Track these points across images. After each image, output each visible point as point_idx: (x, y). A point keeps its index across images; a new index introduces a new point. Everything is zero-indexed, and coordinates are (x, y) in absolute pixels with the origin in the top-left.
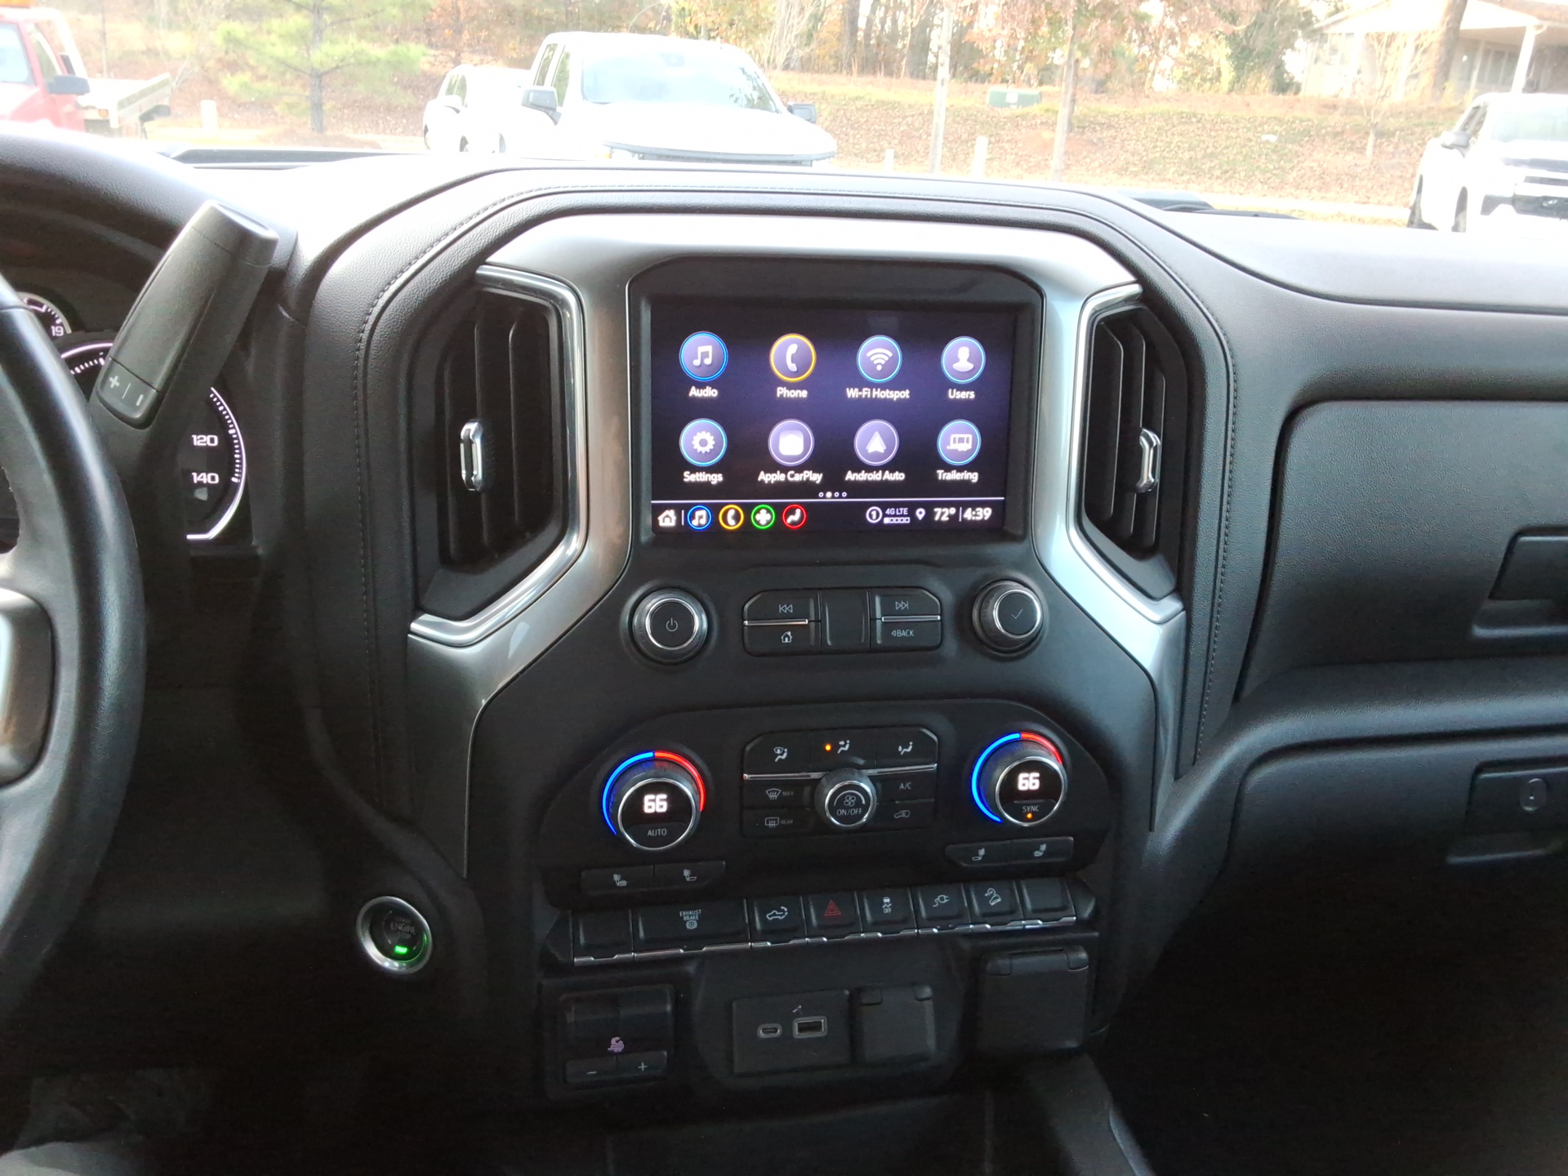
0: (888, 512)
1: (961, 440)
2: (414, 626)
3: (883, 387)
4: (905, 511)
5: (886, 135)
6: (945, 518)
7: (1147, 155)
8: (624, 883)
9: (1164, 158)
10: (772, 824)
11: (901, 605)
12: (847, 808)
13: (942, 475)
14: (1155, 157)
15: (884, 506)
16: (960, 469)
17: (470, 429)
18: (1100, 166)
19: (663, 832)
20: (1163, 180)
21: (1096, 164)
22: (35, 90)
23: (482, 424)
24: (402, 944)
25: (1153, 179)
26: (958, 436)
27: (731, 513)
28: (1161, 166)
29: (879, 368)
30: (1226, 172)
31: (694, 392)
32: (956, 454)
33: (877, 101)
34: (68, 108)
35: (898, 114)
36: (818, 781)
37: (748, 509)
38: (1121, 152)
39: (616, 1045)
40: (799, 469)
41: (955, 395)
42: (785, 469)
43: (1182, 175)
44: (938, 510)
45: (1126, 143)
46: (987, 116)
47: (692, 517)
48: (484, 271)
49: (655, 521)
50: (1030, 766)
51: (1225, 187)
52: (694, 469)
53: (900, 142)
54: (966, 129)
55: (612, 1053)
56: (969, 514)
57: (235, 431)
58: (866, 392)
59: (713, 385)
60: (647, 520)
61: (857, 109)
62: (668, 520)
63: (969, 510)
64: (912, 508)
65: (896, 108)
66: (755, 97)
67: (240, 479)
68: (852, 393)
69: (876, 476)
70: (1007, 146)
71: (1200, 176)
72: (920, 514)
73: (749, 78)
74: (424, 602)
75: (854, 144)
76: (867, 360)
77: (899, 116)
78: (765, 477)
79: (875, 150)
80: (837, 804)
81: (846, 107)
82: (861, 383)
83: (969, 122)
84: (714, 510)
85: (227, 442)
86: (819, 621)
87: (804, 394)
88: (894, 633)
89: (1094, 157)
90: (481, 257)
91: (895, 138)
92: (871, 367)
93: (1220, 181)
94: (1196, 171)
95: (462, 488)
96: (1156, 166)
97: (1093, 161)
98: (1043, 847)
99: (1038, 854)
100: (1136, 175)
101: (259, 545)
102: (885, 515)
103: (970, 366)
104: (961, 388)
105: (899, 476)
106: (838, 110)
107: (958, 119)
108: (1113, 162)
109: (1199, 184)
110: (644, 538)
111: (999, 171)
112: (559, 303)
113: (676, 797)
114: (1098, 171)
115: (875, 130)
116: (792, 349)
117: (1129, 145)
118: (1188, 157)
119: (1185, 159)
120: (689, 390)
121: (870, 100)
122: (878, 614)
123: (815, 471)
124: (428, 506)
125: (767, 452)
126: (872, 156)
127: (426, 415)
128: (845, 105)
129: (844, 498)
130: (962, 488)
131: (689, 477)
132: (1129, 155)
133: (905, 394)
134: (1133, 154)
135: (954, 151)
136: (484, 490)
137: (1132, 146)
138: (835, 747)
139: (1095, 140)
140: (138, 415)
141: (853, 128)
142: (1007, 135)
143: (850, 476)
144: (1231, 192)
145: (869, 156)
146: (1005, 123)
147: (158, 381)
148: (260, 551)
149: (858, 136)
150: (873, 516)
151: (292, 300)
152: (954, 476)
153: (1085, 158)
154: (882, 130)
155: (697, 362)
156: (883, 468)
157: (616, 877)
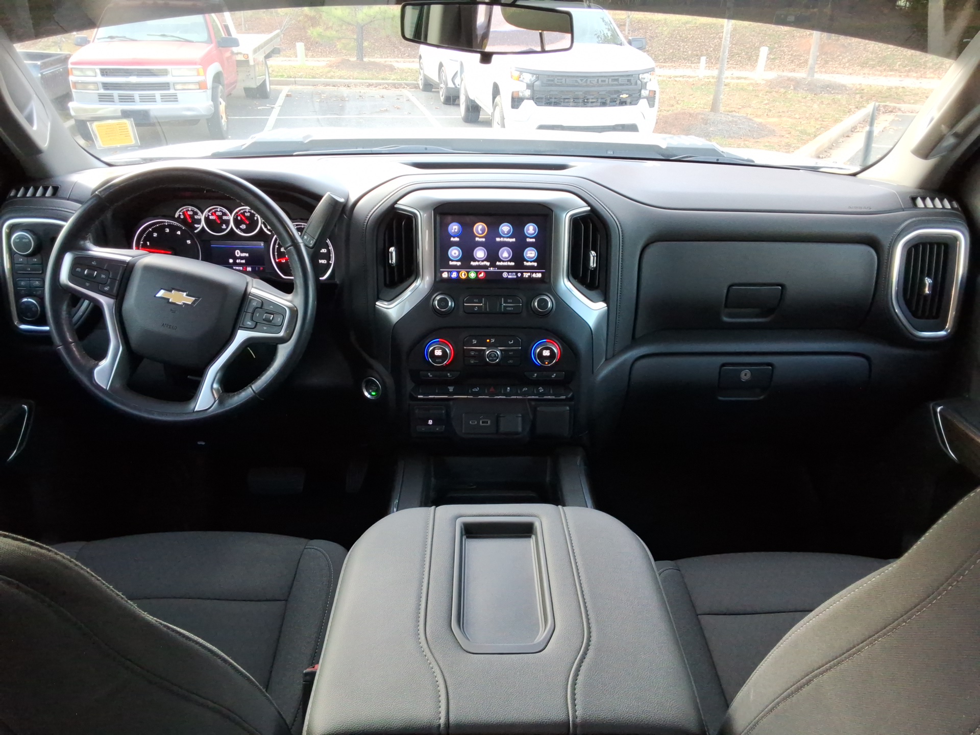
0: (510, 274)
1: (531, 253)
2: (377, 303)
3: (507, 237)
4: (514, 274)
5: (705, 45)
6: (527, 276)
7: (882, 54)
8: (431, 376)
9: (894, 55)
10: (472, 362)
11: (509, 301)
12: (492, 357)
13: (525, 263)
14: (887, 54)
15: (508, 272)
16: (531, 262)
17: (392, 249)
18: (849, 61)
19: (440, 360)
20: (891, 70)
21: (845, 60)
22: (212, 46)
23: (395, 248)
24: (374, 391)
25: (885, 70)
26: (530, 252)
27: (463, 274)
28: (891, 61)
29: (506, 232)
30: (936, 64)
31: (452, 239)
32: (530, 258)
33: (700, 24)
34: (228, 54)
35: (713, 31)
36: (485, 350)
37: (468, 272)
38: (864, 52)
39: (430, 422)
40: (483, 261)
41: (528, 240)
42: (479, 261)
43: (905, 67)
44: (524, 274)
45: (868, 46)
46: (773, 31)
47: (452, 274)
48: (396, 206)
49: (441, 275)
50: (547, 348)
51: (935, 74)
52: (452, 261)
53: (714, 50)
54: (758, 40)
55: (429, 425)
56: (534, 275)
57: (331, 248)
58: (502, 239)
59: (458, 237)
60: (439, 275)
61: (687, 30)
62: (445, 275)
63: (534, 274)
64: (517, 273)
65: (712, 28)
66: (609, 35)
67: (332, 262)
68: (498, 239)
69: (505, 264)
70: (786, 50)
71: (918, 67)
72: (519, 275)
73: (606, 24)
74: (380, 296)
75: (684, 52)
76: (501, 229)
77: (714, 33)
78: (473, 263)
79: (697, 55)
80: (489, 356)
81: (679, 29)
82: (500, 236)
83: (761, 35)
84: (458, 272)
85: (329, 251)
86: (485, 304)
87: (484, 240)
88: (507, 309)
89: (845, 56)
90: (396, 203)
91: (711, 47)
92: (503, 232)
93: (931, 70)
94: (915, 64)
95: (390, 265)
96: (888, 60)
97: (844, 58)
98: (555, 375)
99: (553, 376)
100: (873, 67)
101: (337, 281)
102: (508, 275)
103: (533, 232)
104: (531, 238)
105: (513, 264)
106: (674, 31)
107: (753, 33)
108: (858, 58)
109: (917, 73)
110: (437, 280)
111: (779, 66)
112: (415, 215)
113: (444, 352)
114: (847, 65)
115: (698, 42)
116: (480, 227)
117: (869, 47)
118: (910, 54)
119: (908, 56)
120: (450, 238)
121: (695, 23)
122: (503, 303)
123: (488, 261)
124: (381, 270)
125: (473, 255)
126: (695, 60)
127: (381, 245)
128: (679, 27)
129: (496, 270)
130: (532, 267)
131: (451, 263)
132: (869, 53)
133: (514, 240)
134: (872, 53)
135: (750, 54)
136: (396, 265)
137: (871, 48)
138: (490, 340)
139: (846, 44)
140: (311, 246)
141: (683, 41)
142: (786, 43)
143: (498, 263)
144: (939, 77)
145: (693, 59)
146: (786, 35)
147: (316, 238)
148: (338, 282)
149: (686, 47)
150: (505, 275)
151: (347, 213)
152: (529, 264)
153: (838, 56)
154: (702, 42)
155: (453, 231)
156: (508, 261)
157: (429, 374)
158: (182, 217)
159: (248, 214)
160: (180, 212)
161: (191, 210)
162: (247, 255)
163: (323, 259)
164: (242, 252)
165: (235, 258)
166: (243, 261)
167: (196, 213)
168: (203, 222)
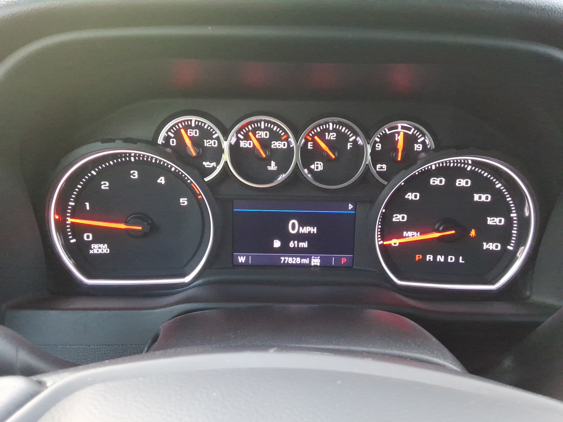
158: (173, 142)
159: (332, 136)
160: (169, 130)
161: (197, 127)
162: (314, 230)
163: (493, 242)
164: (302, 224)
165: (286, 238)
166: (304, 245)
167: (207, 134)
168: (226, 157)
